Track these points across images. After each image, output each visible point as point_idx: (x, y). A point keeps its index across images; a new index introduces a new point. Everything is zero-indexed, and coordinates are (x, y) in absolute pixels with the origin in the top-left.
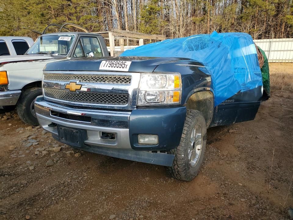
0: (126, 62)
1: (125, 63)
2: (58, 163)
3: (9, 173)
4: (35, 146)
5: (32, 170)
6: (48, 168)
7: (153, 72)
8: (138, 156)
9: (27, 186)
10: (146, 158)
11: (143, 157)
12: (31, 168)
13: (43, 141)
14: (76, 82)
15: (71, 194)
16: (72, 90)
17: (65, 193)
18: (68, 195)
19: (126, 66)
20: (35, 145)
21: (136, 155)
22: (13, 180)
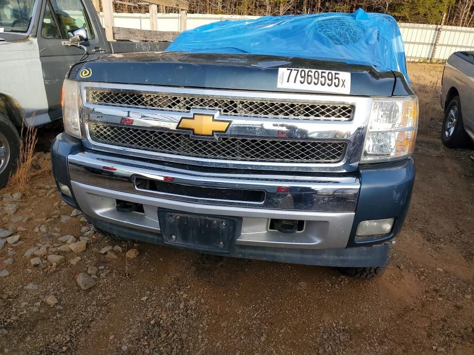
0: (338, 74)
1: (337, 76)
2: (103, 278)
3: (6, 324)
4: (14, 245)
5: (56, 304)
6: (91, 293)
7: (392, 95)
8: (341, 257)
9: (76, 347)
10: (355, 258)
11: (350, 258)
12: (51, 300)
13: (25, 229)
14: (213, 116)
15: (191, 344)
16: (203, 133)
17: (180, 347)
18: (188, 348)
19: (343, 82)
20: (15, 243)
21: (337, 256)
22: (29, 338)
